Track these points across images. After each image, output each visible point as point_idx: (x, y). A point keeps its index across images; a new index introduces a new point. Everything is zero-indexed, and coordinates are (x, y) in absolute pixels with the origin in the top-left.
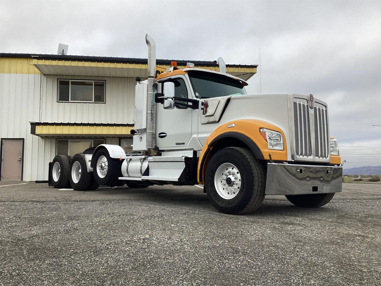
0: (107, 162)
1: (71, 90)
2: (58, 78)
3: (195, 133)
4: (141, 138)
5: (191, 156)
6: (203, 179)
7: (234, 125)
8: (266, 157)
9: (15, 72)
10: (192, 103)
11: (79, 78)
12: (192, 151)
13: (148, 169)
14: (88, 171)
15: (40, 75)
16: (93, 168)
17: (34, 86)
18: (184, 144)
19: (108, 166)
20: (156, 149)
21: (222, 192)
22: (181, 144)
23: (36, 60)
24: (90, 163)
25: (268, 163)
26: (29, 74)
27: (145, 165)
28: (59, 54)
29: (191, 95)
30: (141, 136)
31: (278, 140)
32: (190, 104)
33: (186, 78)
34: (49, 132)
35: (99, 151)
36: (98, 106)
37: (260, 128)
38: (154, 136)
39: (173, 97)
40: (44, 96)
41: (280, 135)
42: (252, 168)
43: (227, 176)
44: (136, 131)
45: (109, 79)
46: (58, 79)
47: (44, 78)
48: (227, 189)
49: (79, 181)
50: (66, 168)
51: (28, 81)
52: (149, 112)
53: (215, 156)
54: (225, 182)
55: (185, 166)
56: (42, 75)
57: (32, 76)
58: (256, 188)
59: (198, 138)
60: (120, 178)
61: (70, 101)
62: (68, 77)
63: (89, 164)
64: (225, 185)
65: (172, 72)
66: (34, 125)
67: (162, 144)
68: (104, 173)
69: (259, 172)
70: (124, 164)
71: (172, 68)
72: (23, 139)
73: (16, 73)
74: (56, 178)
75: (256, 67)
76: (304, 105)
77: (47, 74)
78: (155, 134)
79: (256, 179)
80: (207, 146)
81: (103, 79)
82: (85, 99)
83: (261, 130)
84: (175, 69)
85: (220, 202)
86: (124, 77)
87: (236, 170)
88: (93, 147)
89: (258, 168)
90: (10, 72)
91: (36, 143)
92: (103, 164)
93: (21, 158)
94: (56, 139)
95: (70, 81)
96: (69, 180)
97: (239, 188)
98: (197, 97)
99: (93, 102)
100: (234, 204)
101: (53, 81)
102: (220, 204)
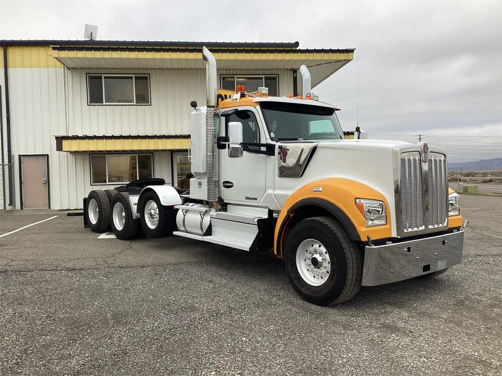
0: (157, 209)
1: (105, 88)
2: (87, 72)
3: (270, 188)
4: (200, 184)
5: (266, 216)
6: (281, 252)
7: (321, 189)
8: (364, 239)
9: (29, 66)
10: (265, 148)
11: (115, 71)
12: (267, 210)
13: (210, 226)
14: (134, 218)
15: (63, 69)
16: (139, 214)
17: (56, 83)
18: (256, 199)
19: (159, 214)
20: (221, 200)
21: (306, 274)
22: (253, 199)
23: (57, 51)
24: (136, 206)
25: (366, 247)
26: (48, 67)
27: (207, 220)
28: (87, 39)
29: (265, 138)
30: (200, 180)
31: (379, 211)
32: (263, 149)
33: (258, 111)
34: (81, 148)
35: (147, 194)
36: (142, 109)
37: (356, 199)
38: (217, 184)
39: (241, 143)
40: (71, 96)
41: (382, 204)
42: (345, 251)
43: (313, 255)
44: (193, 174)
45: (153, 71)
46: (86, 74)
47: (69, 73)
48: (312, 271)
49: (123, 228)
50: (105, 207)
51: (48, 77)
52: (209, 154)
53: (297, 227)
54: (309, 262)
55: (258, 231)
56: (65, 69)
57: (52, 71)
58: (349, 277)
59: (274, 194)
60: (175, 233)
61: (104, 103)
62: (99, 71)
63: (134, 208)
64: (309, 265)
65: (238, 100)
66: (60, 140)
67: (228, 195)
68: (154, 223)
69: (354, 255)
70: (180, 215)
71: (239, 95)
72: (48, 155)
73: (31, 67)
74: (93, 219)
75: (352, 51)
76: (415, 160)
77: (72, 68)
78: (218, 182)
79: (350, 265)
80: (287, 211)
81: (146, 72)
82: (124, 100)
83: (358, 201)
84: (243, 96)
85: (304, 288)
86: (173, 69)
87: (323, 249)
88: (138, 179)
89: (352, 250)
90: (23, 66)
91: (64, 160)
92: (153, 212)
93: (46, 180)
94: (90, 155)
95: (103, 76)
96: (110, 224)
97: (328, 272)
98: (272, 139)
99: (135, 103)
100: (321, 294)
101: (80, 77)
102: (303, 290)
